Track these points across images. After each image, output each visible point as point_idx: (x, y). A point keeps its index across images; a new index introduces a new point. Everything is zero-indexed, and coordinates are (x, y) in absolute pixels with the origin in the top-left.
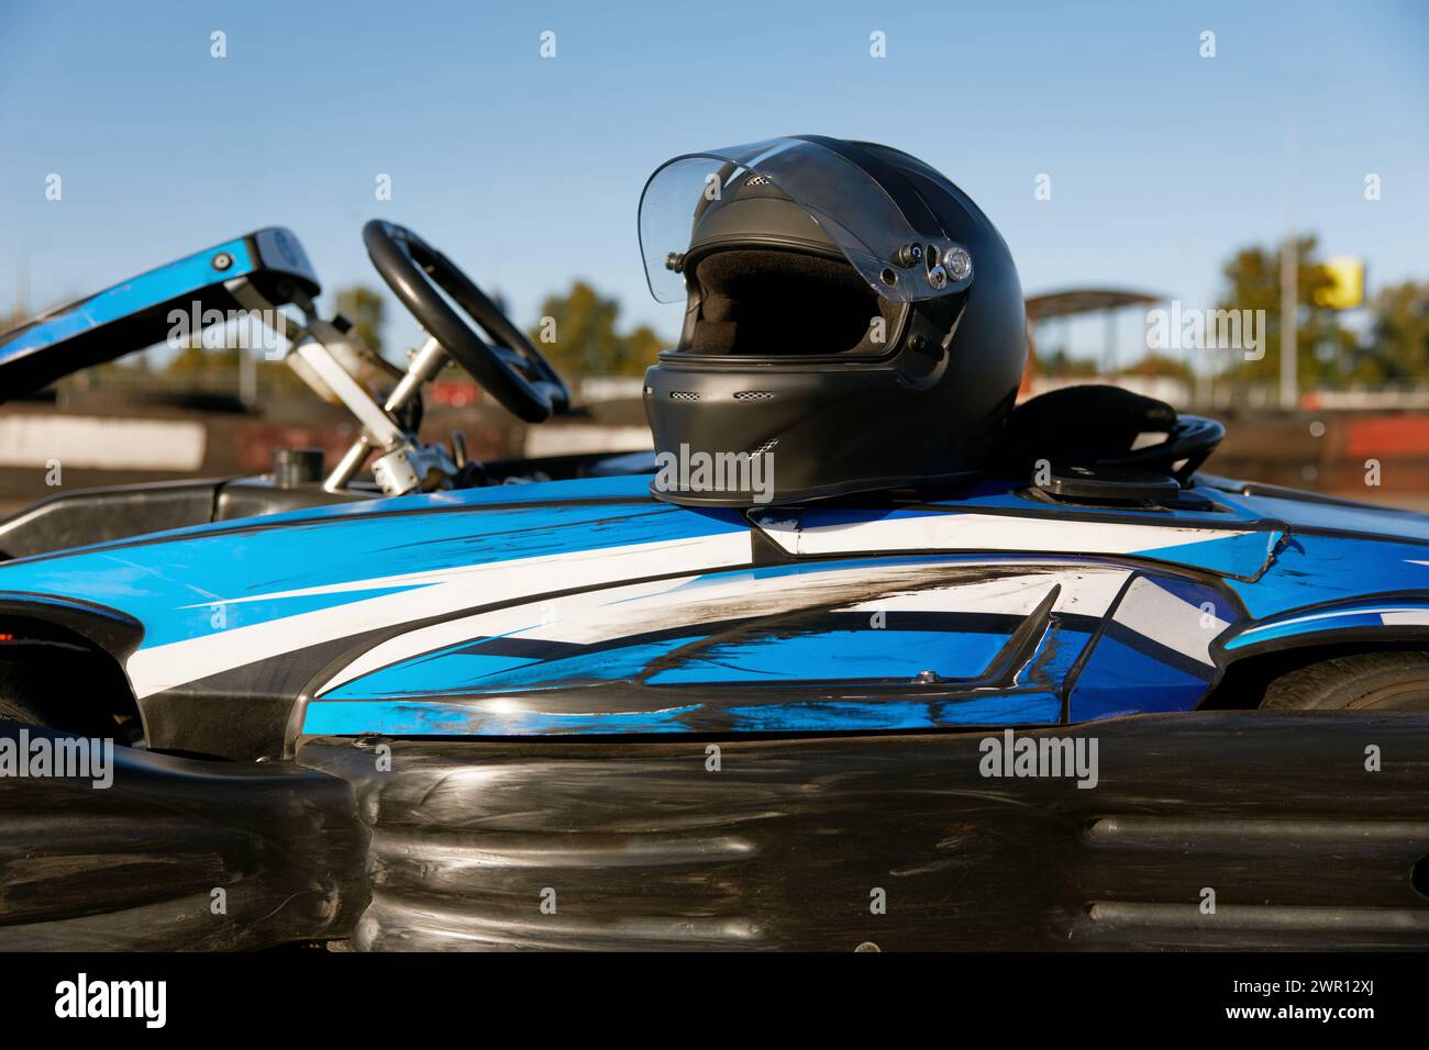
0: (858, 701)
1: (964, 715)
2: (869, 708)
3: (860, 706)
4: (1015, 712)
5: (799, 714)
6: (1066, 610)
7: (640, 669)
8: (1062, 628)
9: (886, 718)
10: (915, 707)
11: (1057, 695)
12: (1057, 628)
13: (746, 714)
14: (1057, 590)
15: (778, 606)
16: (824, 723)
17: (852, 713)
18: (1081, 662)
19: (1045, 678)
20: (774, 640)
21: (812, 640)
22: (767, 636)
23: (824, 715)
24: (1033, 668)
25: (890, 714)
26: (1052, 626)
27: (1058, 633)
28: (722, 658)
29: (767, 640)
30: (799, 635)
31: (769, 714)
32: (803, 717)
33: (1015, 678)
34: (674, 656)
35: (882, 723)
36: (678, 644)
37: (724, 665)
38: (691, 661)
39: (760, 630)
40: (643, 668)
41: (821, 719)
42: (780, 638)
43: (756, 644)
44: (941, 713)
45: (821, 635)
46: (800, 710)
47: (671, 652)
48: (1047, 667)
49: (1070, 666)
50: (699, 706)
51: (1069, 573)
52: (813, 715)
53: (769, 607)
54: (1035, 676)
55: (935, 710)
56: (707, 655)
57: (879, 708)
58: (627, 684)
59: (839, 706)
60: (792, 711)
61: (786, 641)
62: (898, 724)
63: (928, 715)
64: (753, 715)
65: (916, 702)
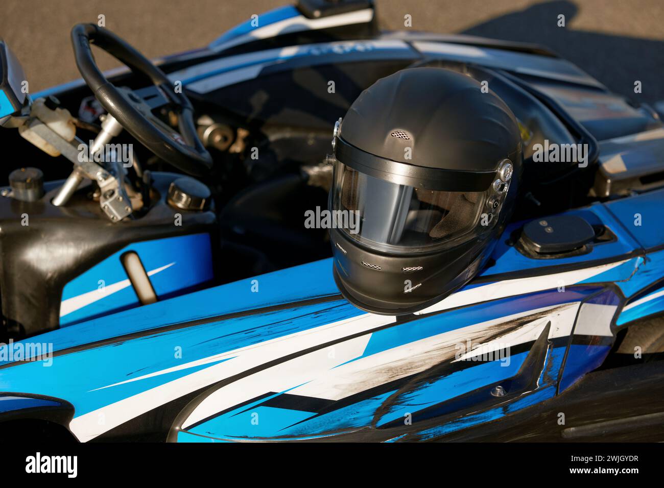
0: (473, 415)
1: (517, 407)
2: (478, 416)
3: (474, 416)
4: (538, 398)
5: (448, 427)
6: (555, 337)
7: (372, 418)
8: (554, 347)
9: (485, 418)
10: (497, 410)
11: (555, 386)
12: (552, 348)
13: (426, 433)
14: (549, 324)
15: (425, 364)
16: (459, 427)
17: (470, 420)
18: (563, 364)
19: (550, 379)
20: (428, 385)
21: (445, 380)
22: (424, 384)
23: (458, 424)
24: (544, 375)
25: (487, 416)
26: (550, 348)
27: (552, 351)
28: (407, 401)
29: (425, 386)
30: (438, 379)
31: (435, 430)
32: (450, 427)
33: (538, 383)
34: (385, 406)
35: (483, 420)
36: (385, 396)
37: (408, 405)
38: (393, 407)
39: (421, 381)
40: (373, 417)
41: (458, 426)
42: (430, 383)
43: (420, 389)
44: (508, 409)
45: (448, 376)
46: (449, 425)
47: (383, 403)
48: (550, 373)
49: (559, 369)
50: (405, 435)
51: (554, 313)
52: (454, 425)
53: (422, 366)
54: (546, 380)
55: (505, 409)
56: (400, 401)
57: (482, 415)
58: (369, 429)
59: (465, 418)
60: (445, 426)
61: (433, 384)
62: (490, 419)
63: (503, 412)
64: (428, 432)
65: (497, 407)
